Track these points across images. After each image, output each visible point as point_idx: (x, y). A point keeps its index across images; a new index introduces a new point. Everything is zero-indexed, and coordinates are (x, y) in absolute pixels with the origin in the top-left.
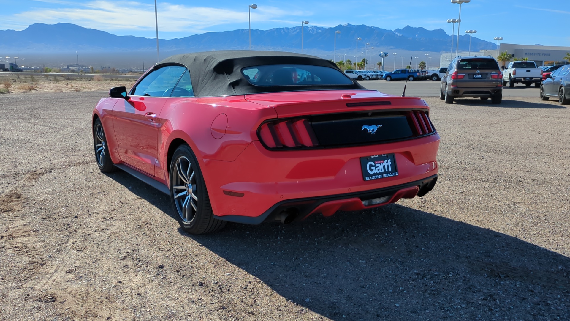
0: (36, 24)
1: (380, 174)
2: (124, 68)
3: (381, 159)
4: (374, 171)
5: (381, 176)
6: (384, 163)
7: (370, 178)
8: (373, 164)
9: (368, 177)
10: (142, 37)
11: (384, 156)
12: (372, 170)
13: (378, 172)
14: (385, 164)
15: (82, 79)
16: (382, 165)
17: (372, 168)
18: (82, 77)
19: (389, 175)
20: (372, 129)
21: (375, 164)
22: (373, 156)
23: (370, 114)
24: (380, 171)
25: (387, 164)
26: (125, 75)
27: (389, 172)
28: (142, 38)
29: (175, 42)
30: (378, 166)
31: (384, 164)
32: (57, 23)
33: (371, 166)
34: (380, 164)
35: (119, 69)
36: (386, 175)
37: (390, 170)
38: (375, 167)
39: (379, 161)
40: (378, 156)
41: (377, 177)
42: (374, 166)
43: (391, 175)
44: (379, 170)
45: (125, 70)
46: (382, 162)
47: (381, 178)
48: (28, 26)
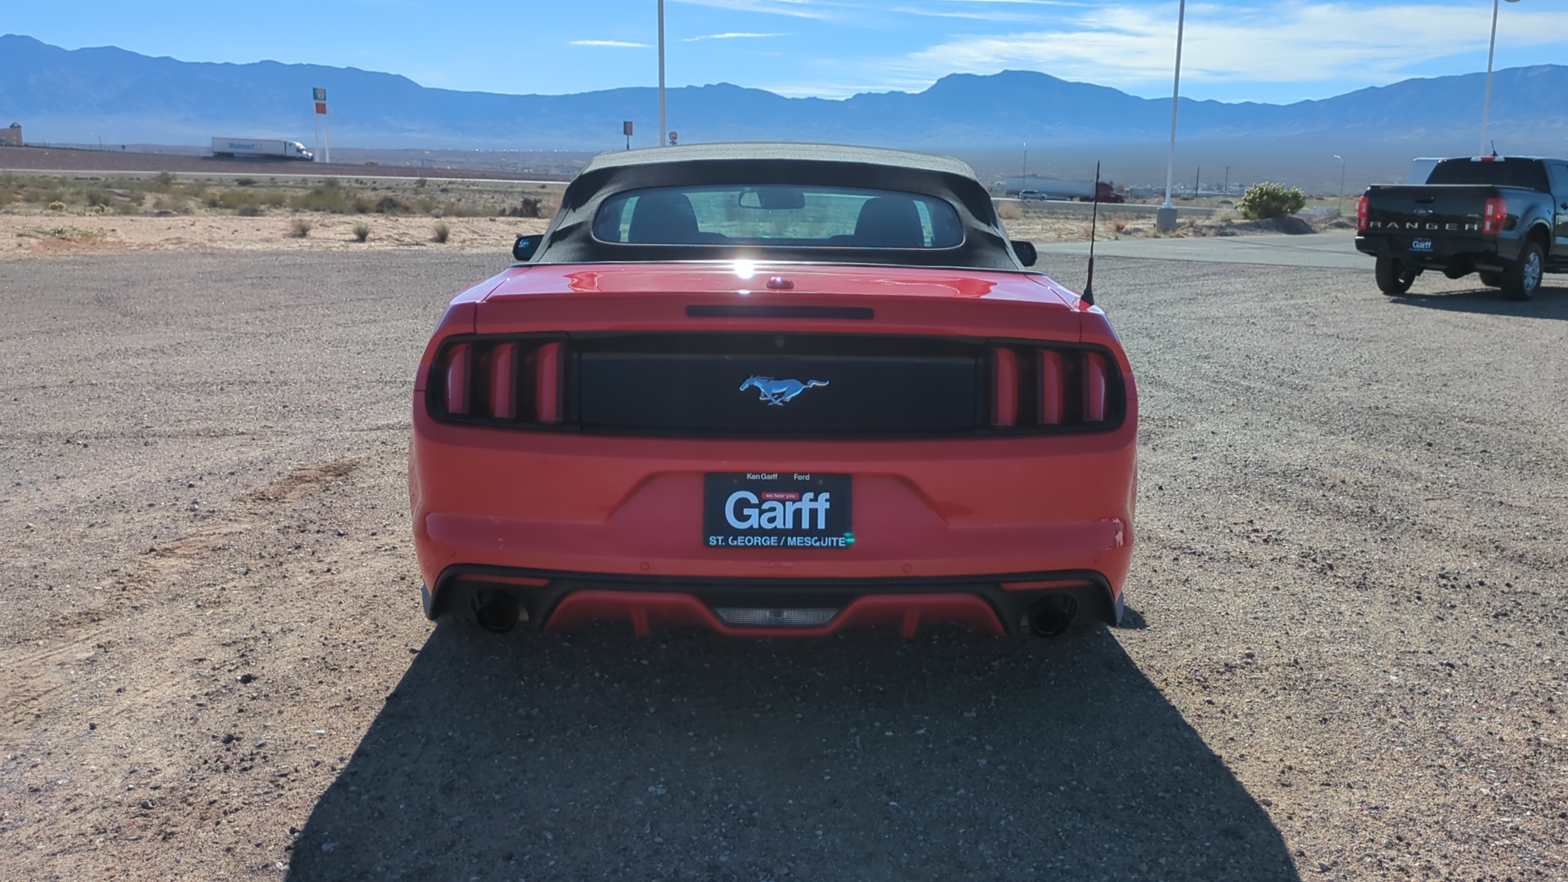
0: (954, 75)
1: (775, 532)
2: (1149, 186)
3: (789, 486)
4: (753, 522)
5: (773, 541)
6: (801, 500)
7: (725, 540)
8: (754, 499)
9: (720, 538)
10: (1210, 101)
11: (800, 478)
12: (742, 518)
13: (767, 526)
14: (806, 503)
15: (1028, 212)
16: (791, 507)
17: (746, 511)
18: (1029, 208)
19: (809, 541)
20: (779, 391)
21: (762, 502)
22: (755, 474)
23: (780, 343)
24: (779, 524)
25: (814, 505)
26: (1144, 202)
27: (813, 531)
28: (1211, 104)
29: (1305, 109)
30: (773, 509)
31: (798, 505)
32: (1000, 71)
33: (742, 504)
34: (783, 502)
35: (1134, 187)
36: (791, 541)
37: (821, 525)
38: (757, 510)
39: (778, 492)
40: (775, 476)
41: (756, 540)
42: (758, 506)
43: (818, 544)
44: (772, 520)
45: (1150, 190)
46: (793, 496)
47: (770, 547)
48: (934, 82)
